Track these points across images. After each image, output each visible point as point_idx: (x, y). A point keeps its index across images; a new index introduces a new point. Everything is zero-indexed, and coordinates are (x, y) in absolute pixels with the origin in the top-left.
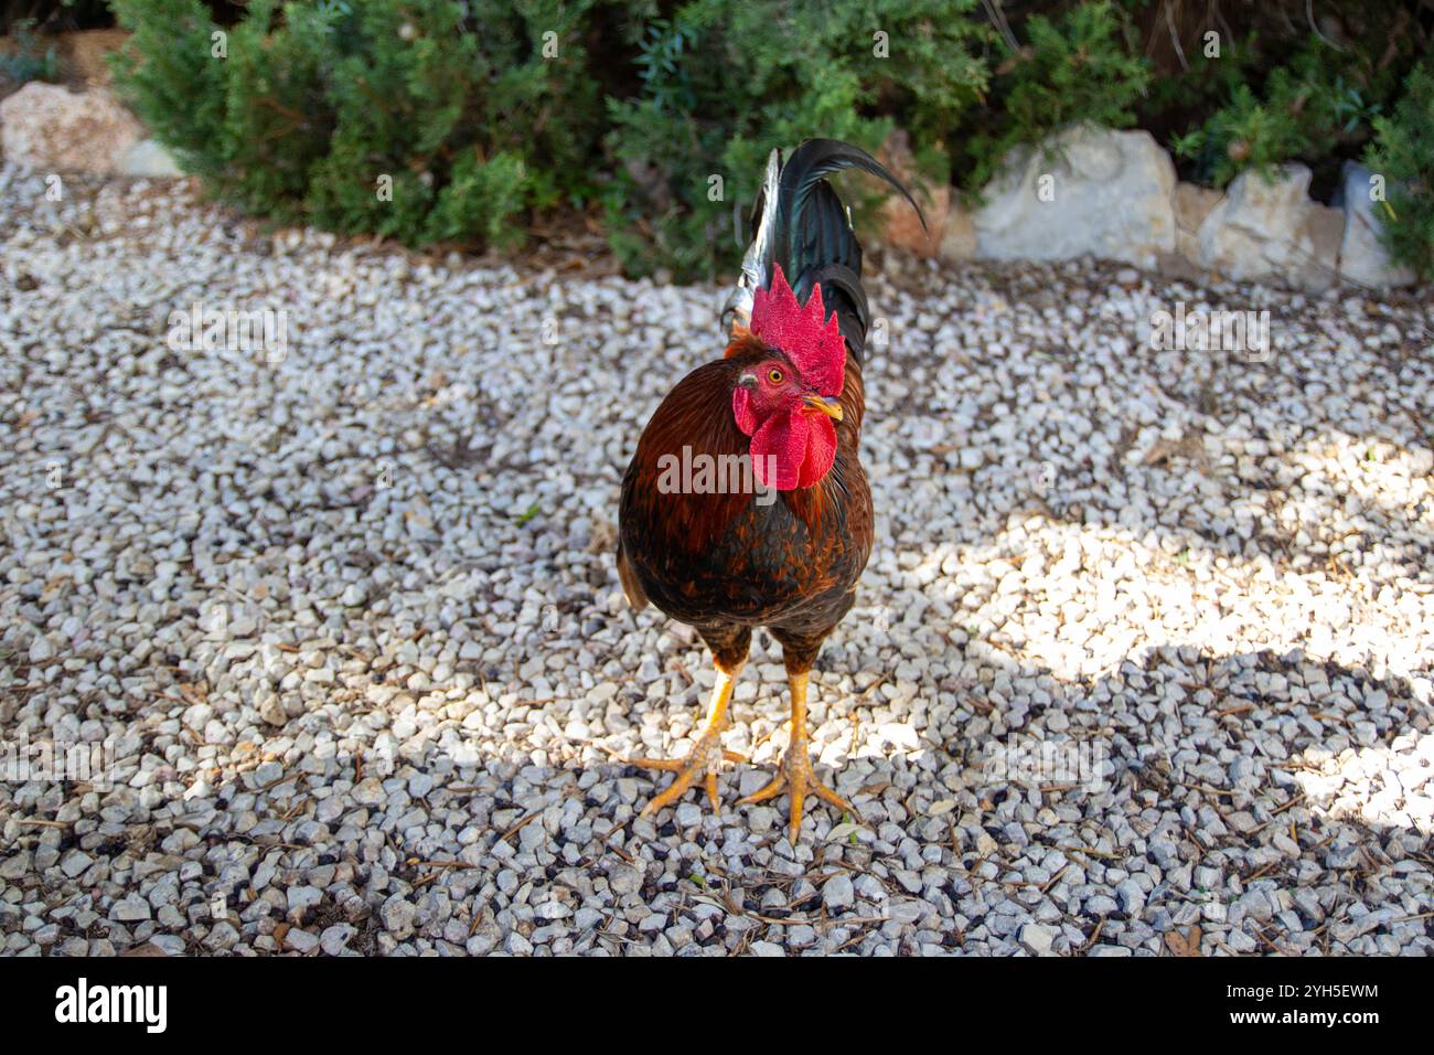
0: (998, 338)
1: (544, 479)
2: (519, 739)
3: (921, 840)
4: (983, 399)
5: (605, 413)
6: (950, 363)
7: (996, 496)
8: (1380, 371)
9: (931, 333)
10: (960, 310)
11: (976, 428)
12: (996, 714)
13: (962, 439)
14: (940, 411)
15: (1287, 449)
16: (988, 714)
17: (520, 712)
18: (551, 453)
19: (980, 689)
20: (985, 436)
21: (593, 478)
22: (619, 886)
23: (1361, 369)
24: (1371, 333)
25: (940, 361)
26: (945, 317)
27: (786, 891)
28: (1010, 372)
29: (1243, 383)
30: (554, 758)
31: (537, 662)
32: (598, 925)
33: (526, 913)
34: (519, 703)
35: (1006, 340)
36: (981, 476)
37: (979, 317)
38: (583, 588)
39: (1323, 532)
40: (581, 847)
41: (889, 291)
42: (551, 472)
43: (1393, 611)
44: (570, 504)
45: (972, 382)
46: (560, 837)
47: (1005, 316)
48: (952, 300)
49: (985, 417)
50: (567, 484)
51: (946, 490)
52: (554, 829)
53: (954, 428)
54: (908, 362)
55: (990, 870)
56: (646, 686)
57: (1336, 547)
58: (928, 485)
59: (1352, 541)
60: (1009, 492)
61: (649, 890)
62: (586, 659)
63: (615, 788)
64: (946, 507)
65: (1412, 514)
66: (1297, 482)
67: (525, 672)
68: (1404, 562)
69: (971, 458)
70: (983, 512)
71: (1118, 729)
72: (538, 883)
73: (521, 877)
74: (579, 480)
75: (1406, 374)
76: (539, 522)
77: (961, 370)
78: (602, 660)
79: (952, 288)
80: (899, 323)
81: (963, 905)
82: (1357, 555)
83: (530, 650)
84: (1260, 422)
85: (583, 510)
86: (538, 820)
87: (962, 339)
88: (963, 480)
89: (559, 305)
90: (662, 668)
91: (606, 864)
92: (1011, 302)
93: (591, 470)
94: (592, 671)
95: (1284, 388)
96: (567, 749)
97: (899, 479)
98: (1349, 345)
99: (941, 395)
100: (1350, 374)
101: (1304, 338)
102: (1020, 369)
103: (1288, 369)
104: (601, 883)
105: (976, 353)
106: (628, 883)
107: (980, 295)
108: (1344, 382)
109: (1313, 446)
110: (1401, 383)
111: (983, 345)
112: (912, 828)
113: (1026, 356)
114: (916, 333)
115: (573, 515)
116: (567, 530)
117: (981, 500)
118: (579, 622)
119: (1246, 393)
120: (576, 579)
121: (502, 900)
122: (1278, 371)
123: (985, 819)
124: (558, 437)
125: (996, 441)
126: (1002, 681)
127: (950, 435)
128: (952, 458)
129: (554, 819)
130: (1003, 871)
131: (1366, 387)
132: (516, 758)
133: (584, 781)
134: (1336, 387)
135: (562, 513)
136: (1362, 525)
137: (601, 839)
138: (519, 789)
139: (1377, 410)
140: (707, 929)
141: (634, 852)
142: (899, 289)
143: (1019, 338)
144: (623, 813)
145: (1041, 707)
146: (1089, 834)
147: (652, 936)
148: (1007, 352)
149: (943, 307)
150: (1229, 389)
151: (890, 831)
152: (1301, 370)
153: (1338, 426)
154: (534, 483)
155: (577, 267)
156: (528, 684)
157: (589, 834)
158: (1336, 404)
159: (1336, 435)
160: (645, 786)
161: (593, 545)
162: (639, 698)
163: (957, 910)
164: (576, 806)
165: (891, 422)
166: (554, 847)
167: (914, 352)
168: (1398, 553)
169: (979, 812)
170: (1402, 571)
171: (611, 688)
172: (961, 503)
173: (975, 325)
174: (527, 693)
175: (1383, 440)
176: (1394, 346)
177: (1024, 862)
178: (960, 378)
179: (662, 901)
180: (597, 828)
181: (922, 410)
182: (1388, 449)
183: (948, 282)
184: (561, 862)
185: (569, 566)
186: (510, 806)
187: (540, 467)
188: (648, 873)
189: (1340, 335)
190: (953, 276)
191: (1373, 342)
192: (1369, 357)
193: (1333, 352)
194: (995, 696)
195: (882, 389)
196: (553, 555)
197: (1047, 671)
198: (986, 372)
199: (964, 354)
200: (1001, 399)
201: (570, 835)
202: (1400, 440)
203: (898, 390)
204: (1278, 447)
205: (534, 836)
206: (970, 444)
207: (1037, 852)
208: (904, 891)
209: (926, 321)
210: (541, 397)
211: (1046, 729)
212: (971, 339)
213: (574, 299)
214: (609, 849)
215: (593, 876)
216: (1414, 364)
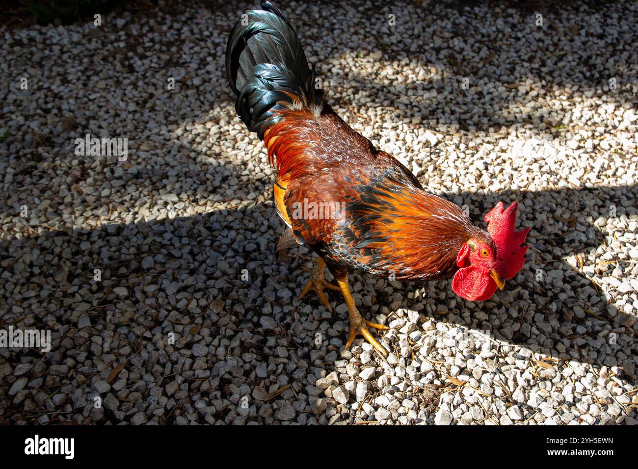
0: (208, 29)
1: (11, 120)
2: (10, 229)
3: (180, 237)
4: (202, 56)
5: (35, 87)
6: (187, 42)
7: (208, 96)
8: (363, 20)
9: (179, 30)
10: (191, 18)
11: (200, 68)
12: (208, 182)
13: (193, 74)
14: (184, 63)
15: (326, 58)
16: (205, 183)
17: (8, 219)
18: (12, 108)
19: (202, 174)
20: (203, 71)
21: (33, 116)
22: (58, 279)
23: (356, 20)
24: (361, 5)
25: (183, 42)
26: (185, 23)
27: (127, 267)
28: (213, 43)
29: (309, 33)
30: (25, 234)
31: (14, 198)
32: (50, 295)
33: (18, 297)
34: (8, 215)
35: (211, 29)
36: (201, 88)
37: (199, 21)
38: (32, 163)
39: (339, 89)
40: (41, 267)
41: (161, 14)
42: (13, 117)
43: (365, 116)
44: (24, 129)
45: (197, 49)
46: (31, 265)
47: (210, 18)
48: (187, 15)
49: (203, 63)
50: (21, 120)
51: (187, 96)
52: (28, 262)
53: (190, 69)
54: (170, 44)
55: (208, 243)
56: (63, 198)
57: (344, 94)
58: (179, 95)
59: (350, 91)
60: (213, 93)
61: (71, 278)
62: (36, 192)
63: (53, 241)
64: (187, 103)
65: (374, 76)
66: (330, 70)
67: (9, 202)
68: (369, 96)
69: (197, 81)
70: (203, 103)
71: (258, 180)
72: (23, 285)
73: (16, 284)
74: (27, 118)
75: (373, 20)
76: (11, 139)
77: (192, 45)
78: (43, 191)
79: (188, 9)
80: (165, 28)
81: (197, 258)
82: (352, 96)
83: (11, 193)
84: (316, 48)
85: (30, 130)
86: (21, 260)
87: (192, 31)
88: (194, 91)
89: (10, 41)
90: (69, 190)
91: (51, 272)
92: (213, 12)
93: (32, 112)
94: (39, 197)
95: (325, 33)
96: (31, 230)
97: (166, 95)
98: (351, 11)
99: (184, 56)
100: (351, 23)
101: (333, 11)
102: (217, 41)
103: (327, 25)
104: (50, 279)
105: (198, 36)
106: (61, 277)
107: (200, 11)
108: (349, 27)
109: (337, 55)
110: (372, 24)
111: (201, 32)
112: (176, 233)
113: (219, 34)
114: (172, 31)
115: (26, 133)
116: (23, 140)
117: (202, 98)
118: (31, 177)
119: (310, 37)
120: (29, 160)
121: (8, 294)
122: (323, 26)
123: (205, 224)
124: (15, 100)
125: (208, 72)
126: (211, 169)
127: (188, 73)
128: (189, 83)
129: (28, 258)
130: (213, 242)
131: (357, 28)
132: (9, 238)
133: (39, 242)
134: (346, 29)
135: (20, 133)
136: (354, 84)
137: (49, 262)
138: (11, 250)
139: (361, 37)
140: (95, 288)
141: (63, 265)
142: (165, 13)
143: (216, 27)
144: (57, 250)
145: (227, 177)
146: (246, 222)
147: (73, 295)
148: (211, 34)
149: (183, 18)
150: (304, 36)
151: (168, 236)
152: (333, 24)
153: (346, 46)
154: (6, 123)
155: (17, 23)
156: (11, 207)
157: (42, 261)
158: (345, 36)
159: (345, 49)
160: (66, 238)
161: (34, 144)
162: (60, 204)
163: (195, 260)
164: (37, 252)
165: (163, 71)
166: (29, 270)
167: (172, 39)
168: (367, 93)
169: (202, 222)
170: (368, 100)
171: (48, 202)
172: (193, 101)
173: (198, 24)
174: (11, 211)
175: (364, 49)
176: (369, 9)
177: (220, 237)
178: (191, 48)
179: (76, 281)
180: (46, 259)
181: (177, 64)
182: (365, 52)
183: (186, 7)
184: (32, 274)
185: (25, 155)
186: (8, 257)
187: (8, 115)
188: (70, 271)
189: (348, 8)
190: (189, 4)
191: (361, 9)
192: (359, 15)
193: (345, 15)
194: (208, 176)
195: (159, 58)
196: (18, 152)
197: (230, 162)
198: (202, 44)
199: (193, 38)
200: (210, 54)
201: (35, 264)
202: (370, 48)
203: (165, 57)
204: (322, 57)
205: (19, 267)
206: (197, 75)
207: (225, 232)
208: (174, 257)
209: (176, 25)
210: (6, 84)
211: (229, 185)
212: (196, 30)
213: (17, 37)
214: (53, 265)
215: (46, 277)
216: (377, 16)
